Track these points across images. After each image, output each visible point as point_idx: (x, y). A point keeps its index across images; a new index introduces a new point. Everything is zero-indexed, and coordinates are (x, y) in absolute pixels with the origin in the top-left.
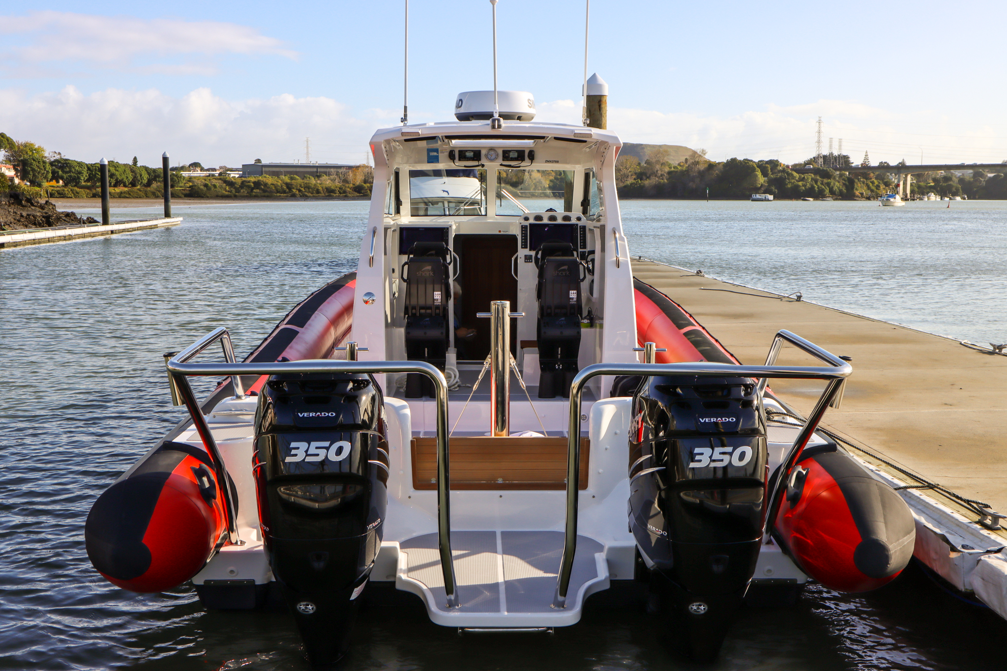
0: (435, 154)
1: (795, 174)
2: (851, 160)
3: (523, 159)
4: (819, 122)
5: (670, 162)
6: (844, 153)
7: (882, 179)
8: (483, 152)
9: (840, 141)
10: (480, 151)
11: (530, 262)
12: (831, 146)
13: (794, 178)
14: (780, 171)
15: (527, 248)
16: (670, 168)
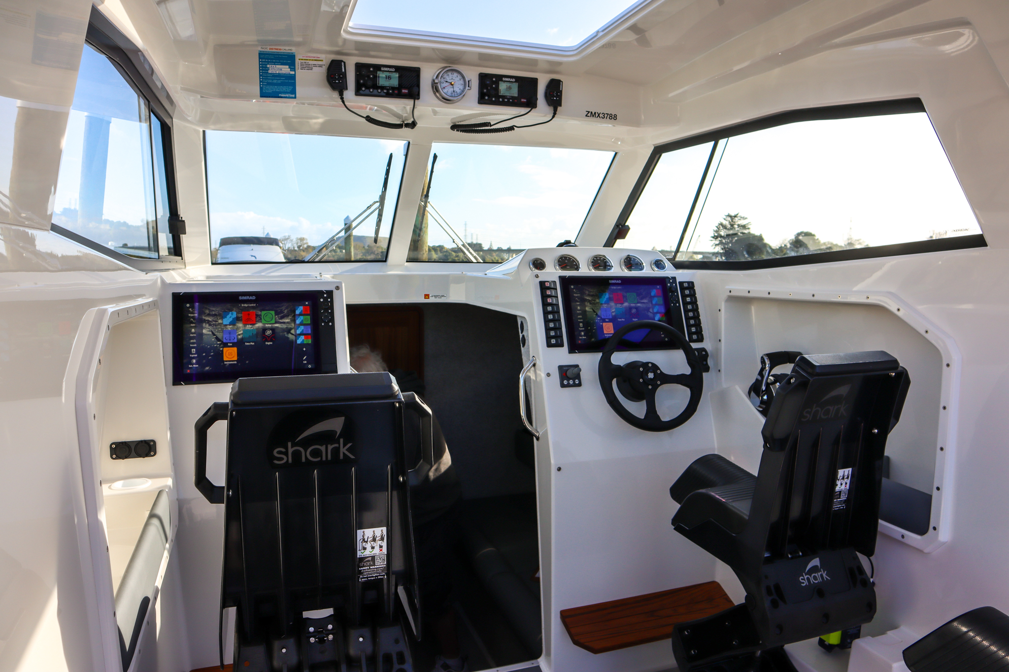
0: (285, 69)
1: (453, 253)
2: (483, 246)
3: (531, 104)
4: (466, 224)
5: (382, 246)
6: (479, 242)
7: (500, 256)
8: (427, 75)
9: (477, 235)
10: (416, 72)
11: (575, 385)
12: (472, 238)
13: (452, 255)
14: (445, 252)
15: (562, 345)
16: (382, 249)
